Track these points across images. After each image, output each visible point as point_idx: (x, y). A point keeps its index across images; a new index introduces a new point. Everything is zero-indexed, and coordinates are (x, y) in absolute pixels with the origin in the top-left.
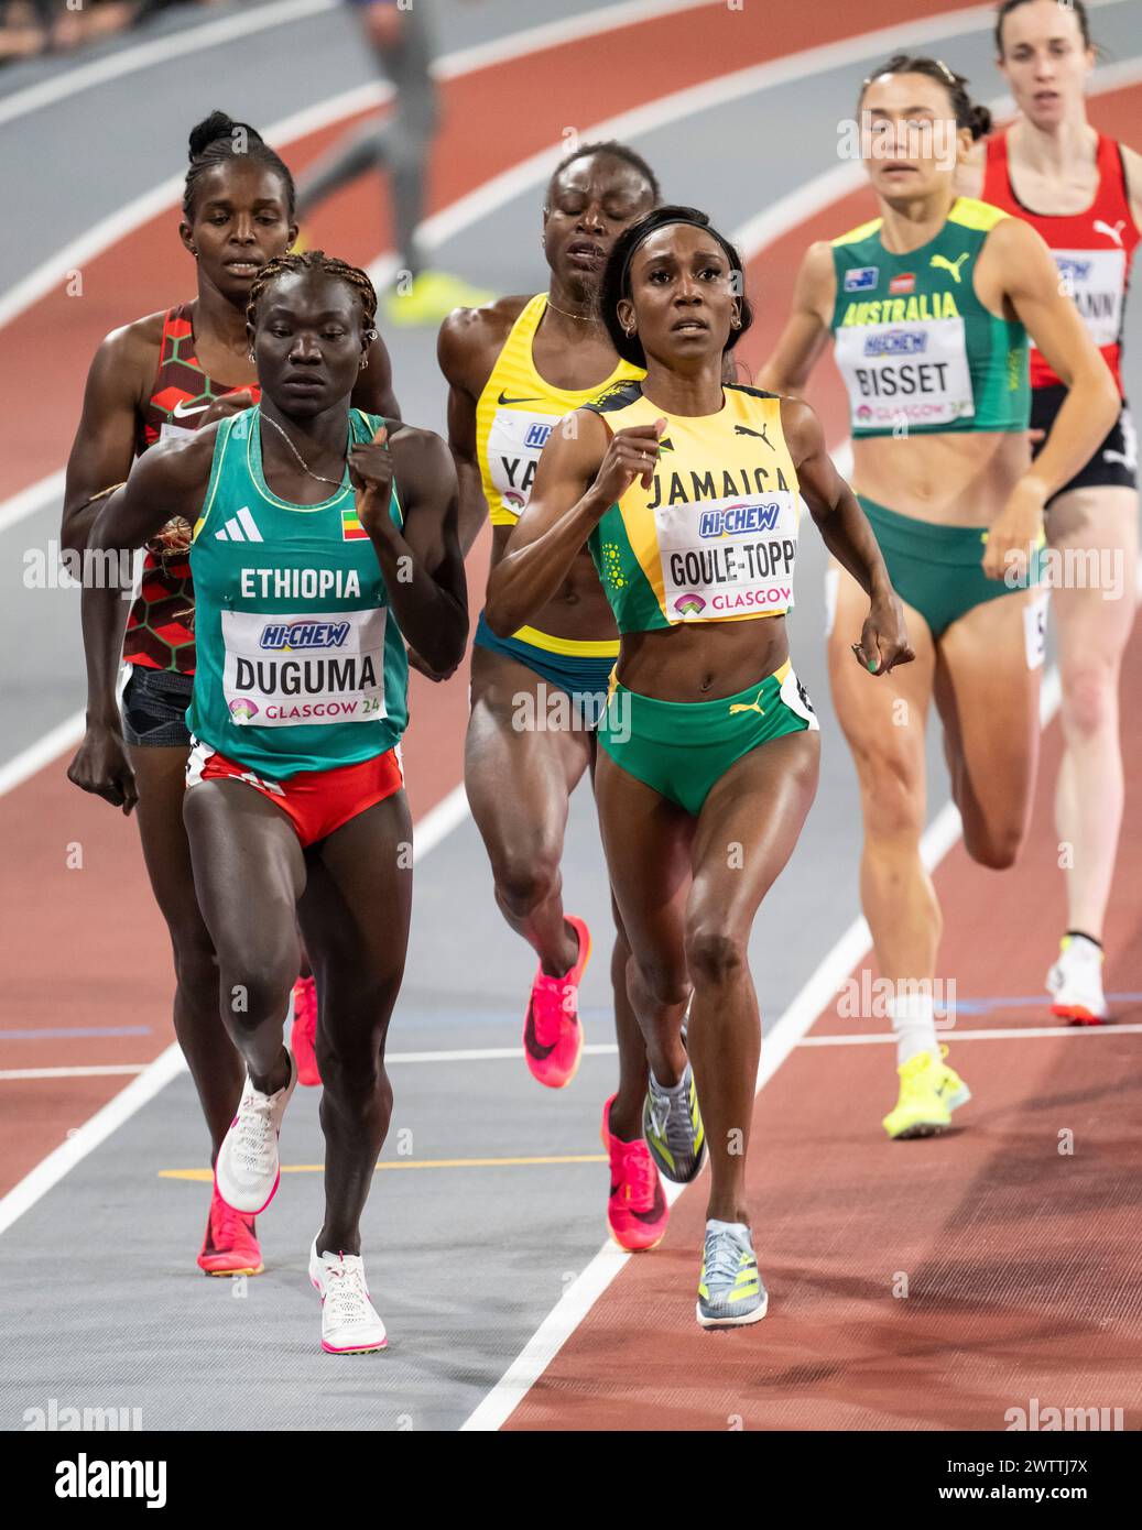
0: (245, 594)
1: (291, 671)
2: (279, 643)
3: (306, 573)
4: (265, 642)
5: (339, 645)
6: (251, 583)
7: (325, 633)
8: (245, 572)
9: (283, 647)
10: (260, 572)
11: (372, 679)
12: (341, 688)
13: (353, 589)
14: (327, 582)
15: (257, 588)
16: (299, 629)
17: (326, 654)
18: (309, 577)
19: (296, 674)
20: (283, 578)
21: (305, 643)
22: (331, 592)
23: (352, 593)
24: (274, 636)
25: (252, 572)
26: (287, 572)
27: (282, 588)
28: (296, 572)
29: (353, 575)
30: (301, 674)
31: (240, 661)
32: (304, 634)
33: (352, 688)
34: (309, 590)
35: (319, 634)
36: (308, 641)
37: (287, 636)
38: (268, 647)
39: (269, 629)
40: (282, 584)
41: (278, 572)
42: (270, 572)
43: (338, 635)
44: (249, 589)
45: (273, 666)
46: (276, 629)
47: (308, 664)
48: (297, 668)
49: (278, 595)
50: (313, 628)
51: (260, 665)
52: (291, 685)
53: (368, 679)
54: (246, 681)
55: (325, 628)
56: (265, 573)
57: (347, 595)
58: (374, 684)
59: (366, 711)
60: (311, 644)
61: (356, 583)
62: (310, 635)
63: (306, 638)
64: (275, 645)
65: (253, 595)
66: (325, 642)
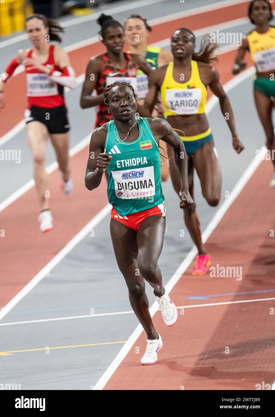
0: (118, 167)
1: (130, 185)
2: (126, 177)
3: (133, 159)
4: (123, 178)
5: (142, 177)
6: (119, 164)
7: (138, 174)
8: (118, 161)
9: (127, 178)
10: (121, 161)
11: (152, 185)
12: (144, 188)
13: (145, 162)
14: (138, 161)
15: (121, 165)
16: (131, 173)
17: (139, 179)
18: (134, 160)
19: (132, 185)
20: (127, 162)
21: (133, 177)
22: (140, 163)
23: (145, 163)
24: (125, 176)
25: (119, 161)
26: (128, 160)
27: (127, 164)
28: (130, 159)
29: (145, 158)
30: (133, 185)
31: (118, 183)
32: (133, 175)
33: (147, 187)
34: (134, 164)
35: (136, 174)
36: (134, 176)
37: (128, 175)
38: (124, 179)
39: (124, 174)
40: (127, 163)
41: (126, 160)
42: (124, 161)
43: (141, 174)
44: (119, 166)
45: (126, 183)
46: (125, 174)
47: (134, 182)
48: (132, 183)
49: (126, 166)
50: (134, 173)
51: (122, 183)
52: (131, 188)
53: (150, 185)
54: (120, 188)
55: (138, 172)
56: (122, 161)
57: (144, 164)
58: (152, 186)
59: (151, 193)
60: (135, 177)
61: (146, 160)
62: (134, 175)
63: (133, 176)
64: (126, 178)
65: (120, 167)
66: (138, 176)
